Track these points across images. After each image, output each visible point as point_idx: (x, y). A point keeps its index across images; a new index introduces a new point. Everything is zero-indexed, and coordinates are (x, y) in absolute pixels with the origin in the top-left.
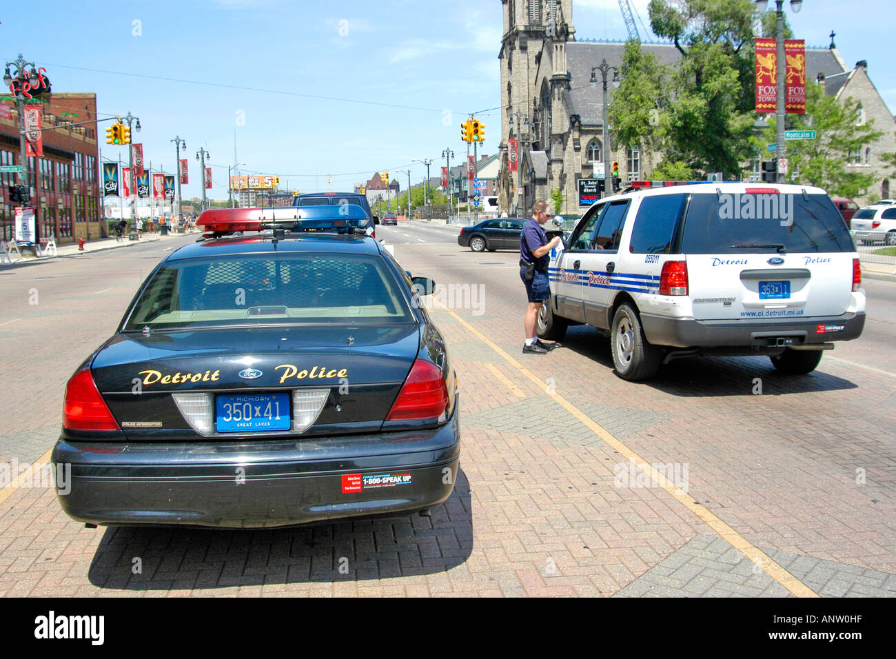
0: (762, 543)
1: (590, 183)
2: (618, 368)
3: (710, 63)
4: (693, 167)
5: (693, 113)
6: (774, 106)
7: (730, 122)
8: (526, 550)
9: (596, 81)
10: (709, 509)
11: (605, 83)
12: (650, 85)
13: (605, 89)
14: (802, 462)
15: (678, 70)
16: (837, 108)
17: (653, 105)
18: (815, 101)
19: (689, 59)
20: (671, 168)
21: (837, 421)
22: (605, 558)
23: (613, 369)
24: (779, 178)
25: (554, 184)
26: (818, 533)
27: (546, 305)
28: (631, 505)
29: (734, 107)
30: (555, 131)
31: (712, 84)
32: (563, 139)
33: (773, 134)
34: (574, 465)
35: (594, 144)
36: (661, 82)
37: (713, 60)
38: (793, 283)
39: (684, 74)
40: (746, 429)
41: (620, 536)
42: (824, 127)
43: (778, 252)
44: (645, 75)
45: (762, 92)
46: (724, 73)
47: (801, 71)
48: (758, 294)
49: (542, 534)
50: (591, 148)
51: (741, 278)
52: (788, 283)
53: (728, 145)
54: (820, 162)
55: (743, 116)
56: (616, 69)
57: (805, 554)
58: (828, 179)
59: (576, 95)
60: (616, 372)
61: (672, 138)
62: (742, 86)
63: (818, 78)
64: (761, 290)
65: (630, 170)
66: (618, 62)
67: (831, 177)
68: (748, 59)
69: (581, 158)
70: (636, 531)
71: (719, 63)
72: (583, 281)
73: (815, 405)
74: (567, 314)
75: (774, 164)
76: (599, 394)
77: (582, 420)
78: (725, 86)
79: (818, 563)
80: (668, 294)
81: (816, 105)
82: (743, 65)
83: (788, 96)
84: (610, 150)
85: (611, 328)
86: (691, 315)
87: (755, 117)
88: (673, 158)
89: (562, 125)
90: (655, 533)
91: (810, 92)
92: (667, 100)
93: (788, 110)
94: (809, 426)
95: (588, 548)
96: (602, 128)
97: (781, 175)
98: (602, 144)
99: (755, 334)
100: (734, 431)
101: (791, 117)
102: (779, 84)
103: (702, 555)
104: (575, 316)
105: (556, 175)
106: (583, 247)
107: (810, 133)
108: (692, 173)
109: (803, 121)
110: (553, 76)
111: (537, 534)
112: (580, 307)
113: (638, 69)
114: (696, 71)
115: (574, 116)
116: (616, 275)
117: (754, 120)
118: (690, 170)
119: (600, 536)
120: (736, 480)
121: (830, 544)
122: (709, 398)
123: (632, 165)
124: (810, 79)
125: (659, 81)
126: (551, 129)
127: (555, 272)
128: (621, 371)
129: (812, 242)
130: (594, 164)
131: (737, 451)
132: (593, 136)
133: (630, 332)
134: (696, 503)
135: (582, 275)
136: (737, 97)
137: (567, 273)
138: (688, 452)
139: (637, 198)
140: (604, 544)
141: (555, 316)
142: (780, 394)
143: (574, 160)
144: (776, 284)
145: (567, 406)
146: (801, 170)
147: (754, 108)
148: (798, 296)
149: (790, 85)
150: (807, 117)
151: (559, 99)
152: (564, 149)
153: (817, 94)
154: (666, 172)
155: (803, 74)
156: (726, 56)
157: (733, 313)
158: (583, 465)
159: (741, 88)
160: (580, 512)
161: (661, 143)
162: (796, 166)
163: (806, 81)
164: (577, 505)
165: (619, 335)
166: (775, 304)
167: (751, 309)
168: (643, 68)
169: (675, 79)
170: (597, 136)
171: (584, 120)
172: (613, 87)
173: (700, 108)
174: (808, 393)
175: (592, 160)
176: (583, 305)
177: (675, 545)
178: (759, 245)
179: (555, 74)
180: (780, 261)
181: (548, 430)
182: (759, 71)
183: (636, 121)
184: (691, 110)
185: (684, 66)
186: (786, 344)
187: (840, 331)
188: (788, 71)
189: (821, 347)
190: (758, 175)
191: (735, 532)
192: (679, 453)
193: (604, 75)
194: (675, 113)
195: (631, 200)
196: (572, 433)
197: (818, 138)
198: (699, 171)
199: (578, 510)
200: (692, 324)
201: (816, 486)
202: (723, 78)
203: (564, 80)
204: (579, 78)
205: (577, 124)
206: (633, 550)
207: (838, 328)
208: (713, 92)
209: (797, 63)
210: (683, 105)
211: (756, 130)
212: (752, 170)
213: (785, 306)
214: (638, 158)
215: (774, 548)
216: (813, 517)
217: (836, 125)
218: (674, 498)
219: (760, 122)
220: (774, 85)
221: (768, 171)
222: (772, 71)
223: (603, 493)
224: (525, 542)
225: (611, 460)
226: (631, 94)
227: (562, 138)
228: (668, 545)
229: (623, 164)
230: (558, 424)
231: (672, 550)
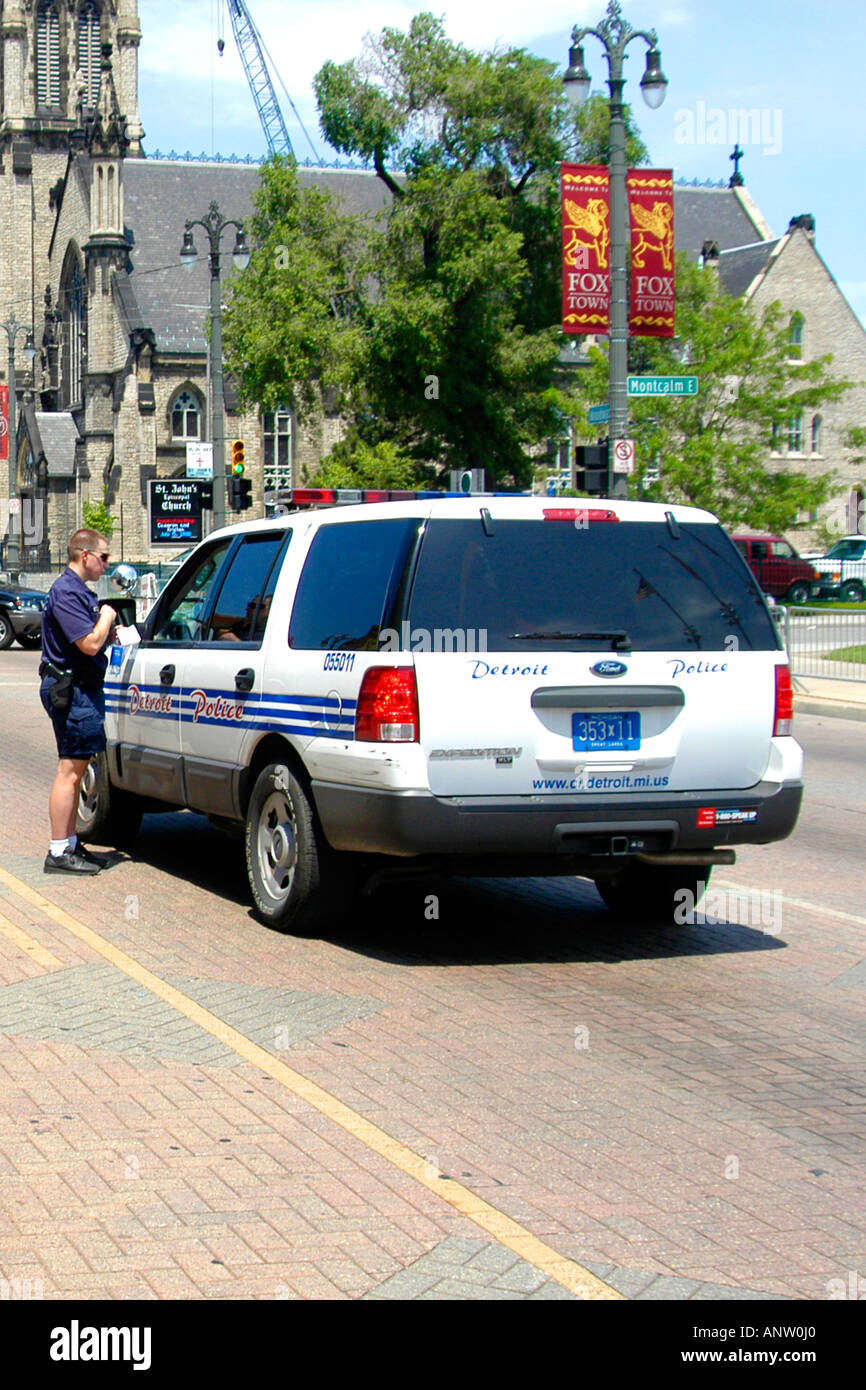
0: (583, 1252)
1: (176, 489)
2: (261, 905)
3: (456, 213)
4: (417, 453)
5: (417, 330)
6: (603, 320)
7: (503, 352)
8: (90, 1267)
9: (194, 253)
10: (470, 1188)
11: (215, 258)
12: (319, 265)
13: (215, 272)
14: (665, 1096)
15: (382, 229)
16: (746, 326)
17: (323, 309)
18: (696, 308)
19: (408, 204)
20: (366, 458)
21: (741, 1016)
22: (260, 1282)
23: (250, 908)
24: (615, 482)
25: (92, 491)
26: (699, 1233)
27: (94, 765)
28: (306, 1181)
29: (511, 316)
30: (96, 366)
31: (460, 264)
32: (112, 385)
33: (600, 381)
34: (179, 1104)
35: (185, 398)
36: (343, 256)
37: (465, 208)
38: (647, 718)
39: (397, 239)
40: (546, 1032)
41: (287, 1241)
42: (716, 370)
43: (614, 649)
44: (306, 240)
45: (577, 287)
46: (490, 239)
47: (665, 241)
48: (569, 741)
49: (121, 1236)
50: (178, 407)
51: (532, 706)
52: (635, 717)
53: (497, 405)
54: (707, 448)
55: (531, 339)
56: (240, 227)
57: (672, 1273)
58: (726, 486)
59: (147, 285)
60: (257, 915)
61: (368, 386)
62: (531, 271)
63: (704, 253)
64: (576, 732)
65: (269, 460)
66: (242, 209)
67: (734, 483)
68: (544, 207)
69: (154, 430)
70: (320, 1232)
71: (478, 214)
72: (180, 711)
73: (694, 984)
74: (145, 785)
75: (604, 453)
76: (220, 960)
77: (188, 1014)
78: (491, 269)
79: (699, 1289)
80: (374, 738)
81: (699, 318)
82: (532, 220)
83: (635, 296)
84: (225, 414)
85: (245, 815)
86: (425, 784)
87: (561, 342)
88: (370, 433)
89: (111, 353)
90: (360, 1235)
91: (684, 286)
92: (357, 298)
93: (635, 329)
94: (680, 1025)
95: (222, 1263)
96: (207, 362)
97: (619, 476)
98: (204, 399)
99: (563, 828)
100: (521, 1037)
101: (643, 344)
102: (615, 269)
103: (460, 1275)
104: (164, 791)
105: (97, 472)
106: (179, 636)
107: (685, 382)
108: (414, 468)
109: (667, 351)
110: (92, 237)
111: (110, 1236)
112: (173, 770)
113: (292, 225)
114: (424, 233)
115: (139, 331)
116: (256, 697)
117: (557, 349)
118: (409, 462)
119: (244, 1241)
120: (527, 1132)
121: (726, 1254)
122: (464, 969)
123: (275, 448)
124: (684, 255)
125: (339, 255)
126: (85, 361)
127: (117, 692)
128: (268, 910)
129: (688, 628)
130: (188, 446)
131: (526, 1075)
132: (183, 380)
133: (287, 823)
134: (444, 1177)
135: (180, 698)
136: (518, 295)
137: (143, 694)
138: (421, 1078)
139: (304, 526)
140: (254, 1255)
141: (113, 789)
142: (618, 961)
143: (140, 435)
144: (609, 718)
145: (152, 982)
146: (665, 465)
147: (559, 321)
148: (658, 745)
149: (640, 272)
150: (679, 345)
151: (105, 292)
152: (116, 409)
153: (702, 290)
154: (353, 467)
155: (668, 246)
156: (493, 199)
157: (517, 783)
158: (197, 1103)
159: (527, 273)
160: (198, 1195)
161: (343, 397)
162: (653, 457)
163: (676, 260)
164: (192, 1181)
165: (264, 832)
166: (610, 761)
167: (557, 775)
168: (302, 224)
169: (377, 249)
170: (192, 380)
171: (163, 342)
172: (233, 266)
173: (434, 318)
174: (679, 959)
175: (181, 435)
176: (182, 764)
177: (402, 1255)
178: (573, 632)
179: (97, 232)
180: (618, 668)
181: (118, 1033)
182: (570, 238)
183: (283, 344)
184: (414, 321)
185: (397, 221)
186: (631, 849)
187: (747, 823)
188: (635, 240)
189: (707, 859)
190: (566, 474)
191: (526, 1232)
192: (403, 1080)
193: (214, 238)
194: (376, 328)
195: (290, 531)
196: (169, 1039)
197: (704, 393)
198: (430, 464)
199: (195, 1191)
200: (428, 805)
201: (696, 1145)
202: (487, 250)
203: (116, 247)
204: (153, 242)
205: (146, 350)
206: (315, 1266)
207: (744, 815)
208: (463, 283)
209: (655, 222)
210: (394, 311)
211: (560, 371)
212: (552, 463)
213: (630, 768)
214: (289, 432)
215: (610, 1261)
216: (688, 1203)
217: (743, 364)
218: (398, 1168)
219: (571, 352)
220: (604, 272)
221: (590, 467)
222: (600, 238)
223: (244, 1158)
224: (89, 1253)
225: (256, 1093)
226: (273, 283)
227: (112, 383)
228: (388, 1257)
229: (253, 445)
230: (135, 1021)
231: (397, 1267)
